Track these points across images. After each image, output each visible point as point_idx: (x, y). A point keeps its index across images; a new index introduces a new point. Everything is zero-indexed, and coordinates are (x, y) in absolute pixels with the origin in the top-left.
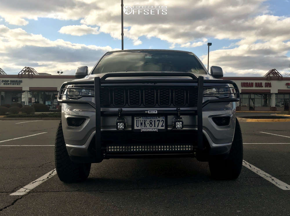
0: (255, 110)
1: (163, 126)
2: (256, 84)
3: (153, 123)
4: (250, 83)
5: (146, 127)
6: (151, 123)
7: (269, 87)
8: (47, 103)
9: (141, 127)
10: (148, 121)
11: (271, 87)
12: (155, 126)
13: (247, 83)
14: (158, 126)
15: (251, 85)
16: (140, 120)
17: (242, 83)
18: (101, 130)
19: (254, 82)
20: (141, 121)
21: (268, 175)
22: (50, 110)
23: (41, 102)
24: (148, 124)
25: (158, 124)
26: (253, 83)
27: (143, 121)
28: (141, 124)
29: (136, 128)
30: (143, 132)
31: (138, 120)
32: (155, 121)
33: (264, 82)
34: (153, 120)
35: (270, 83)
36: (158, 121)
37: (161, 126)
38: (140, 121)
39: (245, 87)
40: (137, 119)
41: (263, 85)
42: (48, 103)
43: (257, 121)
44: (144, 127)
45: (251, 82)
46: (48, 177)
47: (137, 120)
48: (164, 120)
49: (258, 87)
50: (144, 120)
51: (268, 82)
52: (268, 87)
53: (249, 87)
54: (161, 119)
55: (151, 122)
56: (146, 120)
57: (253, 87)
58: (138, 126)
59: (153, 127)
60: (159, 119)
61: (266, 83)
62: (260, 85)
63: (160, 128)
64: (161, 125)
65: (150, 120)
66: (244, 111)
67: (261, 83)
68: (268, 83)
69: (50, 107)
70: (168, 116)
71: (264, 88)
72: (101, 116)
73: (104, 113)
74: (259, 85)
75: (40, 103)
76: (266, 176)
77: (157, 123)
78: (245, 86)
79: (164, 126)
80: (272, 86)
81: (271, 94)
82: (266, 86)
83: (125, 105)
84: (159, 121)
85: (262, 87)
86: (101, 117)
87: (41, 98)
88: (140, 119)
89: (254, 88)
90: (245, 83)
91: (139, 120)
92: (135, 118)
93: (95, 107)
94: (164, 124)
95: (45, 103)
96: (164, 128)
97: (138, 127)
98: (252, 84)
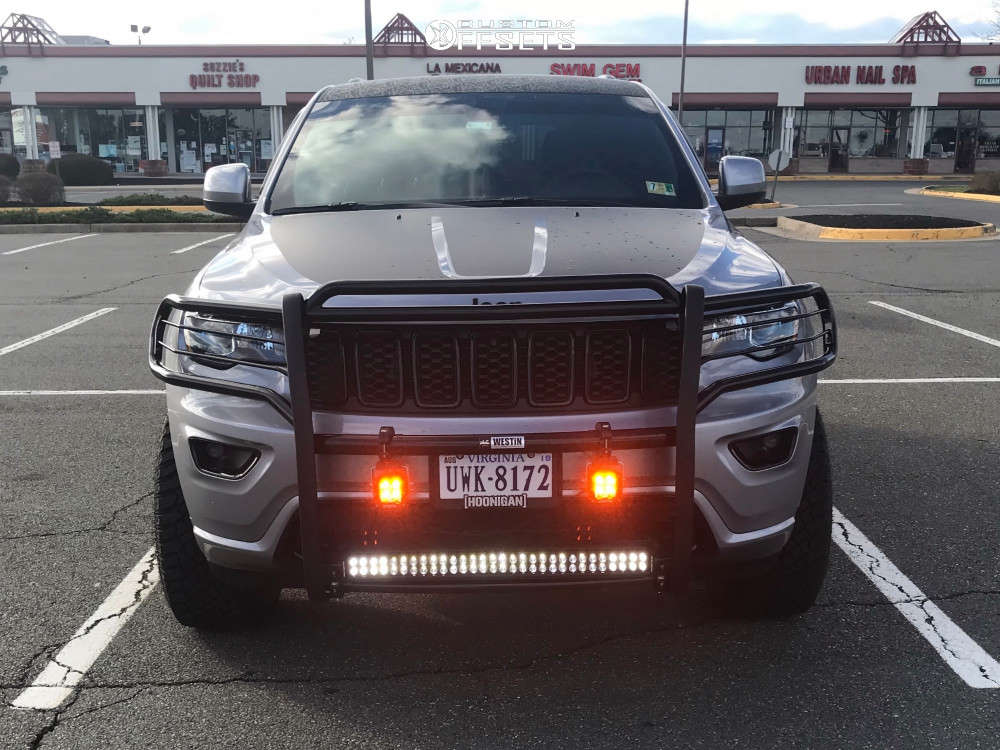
0: (850, 169)
1: (546, 488)
2: (861, 70)
3: (509, 477)
4: (837, 68)
5: (483, 490)
6: (501, 478)
7: (908, 83)
8: (105, 151)
9: (466, 492)
10: (490, 469)
11: (914, 81)
12: (515, 488)
13: (828, 69)
14: (526, 488)
15: (842, 76)
16: (462, 468)
17: (808, 67)
18: (320, 495)
19: (854, 63)
20: (466, 470)
21: (913, 590)
22: (115, 176)
23: (83, 149)
24: (490, 479)
25: (528, 481)
26: (849, 67)
27: (473, 471)
28: (466, 480)
29: (445, 494)
30: (473, 510)
31: (452, 465)
32: (515, 470)
33: (888, 65)
34: (509, 466)
35: (913, 67)
36: (526, 468)
37: (539, 489)
38: (459, 470)
39: (820, 83)
40: (448, 465)
41: (888, 74)
42: (107, 149)
43: (858, 239)
44: (477, 490)
45: (840, 66)
46: (138, 594)
47: (449, 468)
48: (549, 464)
49: (866, 83)
50: (476, 467)
51: (905, 64)
52: (902, 82)
53: (832, 83)
54: (537, 461)
55: (501, 472)
56: (483, 467)
57: (847, 82)
58: (452, 487)
59: (508, 491)
60: (529, 462)
61: (897, 68)
62: (872, 76)
63: (534, 492)
64: (539, 485)
65: (497, 464)
66: (809, 177)
67: (880, 69)
68: (905, 68)
69: (115, 167)
70: (564, 454)
71: (888, 88)
72: (316, 452)
73: (328, 442)
74: (870, 74)
75: (79, 152)
76: (904, 597)
77: (522, 476)
78: (817, 81)
79: (550, 488)
80: (917, 78)
81: (913, 109)
82: (895, 81)
83: (403, 403)
84: (531, 468)
85: (882, 82)
86: (316, 456)
87: (81, 132)
88: (459, 463)
89: (852, 87)
90: (818, 69)
91: (456, 467)
92: (442, 459)
93: (292, 418)
94: (549, 481)
95: (95, 150)
96: (548, 494)
97: (453, 491)
98: (846, 71)
